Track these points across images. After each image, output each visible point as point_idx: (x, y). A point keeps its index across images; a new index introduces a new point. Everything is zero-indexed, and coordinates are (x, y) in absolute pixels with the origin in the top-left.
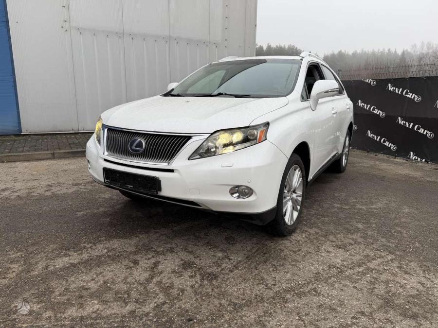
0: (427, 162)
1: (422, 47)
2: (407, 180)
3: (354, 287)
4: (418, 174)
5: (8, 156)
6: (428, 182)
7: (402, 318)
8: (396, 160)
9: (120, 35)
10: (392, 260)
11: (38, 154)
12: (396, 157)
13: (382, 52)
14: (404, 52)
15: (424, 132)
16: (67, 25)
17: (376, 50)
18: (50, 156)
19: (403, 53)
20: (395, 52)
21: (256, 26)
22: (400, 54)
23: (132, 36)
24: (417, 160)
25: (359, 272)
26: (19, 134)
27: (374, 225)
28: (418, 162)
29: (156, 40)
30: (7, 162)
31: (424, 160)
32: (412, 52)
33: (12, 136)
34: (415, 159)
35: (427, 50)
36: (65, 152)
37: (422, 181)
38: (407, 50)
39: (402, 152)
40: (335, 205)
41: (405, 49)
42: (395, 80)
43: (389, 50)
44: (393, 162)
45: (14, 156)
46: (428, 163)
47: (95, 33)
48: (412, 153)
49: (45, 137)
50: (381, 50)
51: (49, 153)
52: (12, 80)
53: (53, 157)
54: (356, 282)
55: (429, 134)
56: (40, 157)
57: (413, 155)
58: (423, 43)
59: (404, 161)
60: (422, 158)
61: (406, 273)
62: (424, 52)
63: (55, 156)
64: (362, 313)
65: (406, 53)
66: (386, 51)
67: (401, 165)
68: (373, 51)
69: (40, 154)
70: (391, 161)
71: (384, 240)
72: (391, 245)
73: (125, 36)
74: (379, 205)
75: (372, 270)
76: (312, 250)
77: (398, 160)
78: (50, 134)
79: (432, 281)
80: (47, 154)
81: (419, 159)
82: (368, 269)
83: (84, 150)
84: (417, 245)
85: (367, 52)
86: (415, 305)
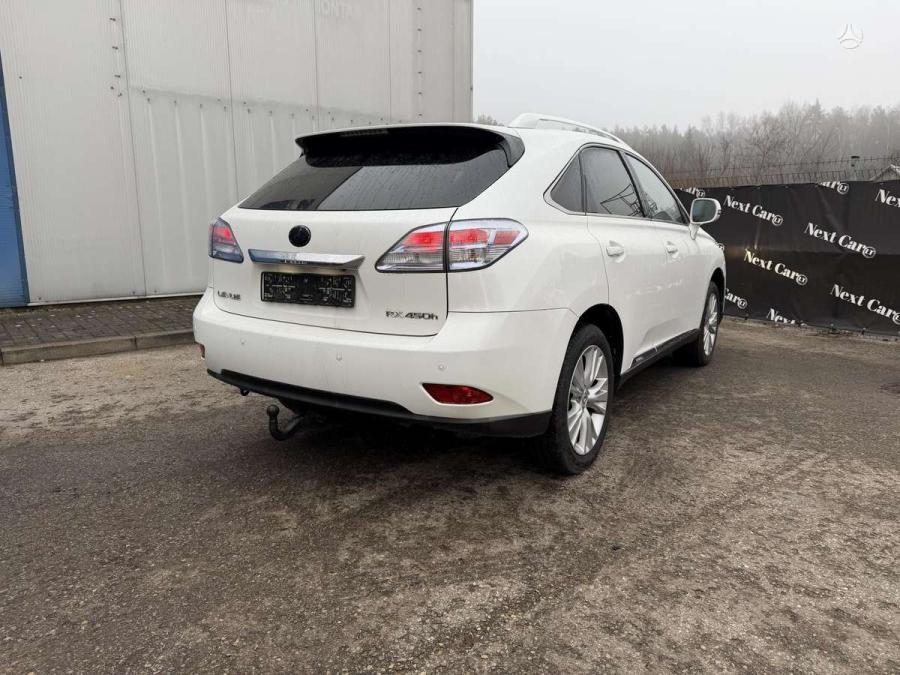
0: (798, 324)
1: (721, 122)
2: (782, 354)
3: (799, 494)
4: (791, 344)
5: (46, 348)
6: (813, 354)
7: (878, 520)
8: (747, 324)
9: (225, 104)
10: (826, 459)
11: (106, 343)
12: (746, 318)
13: (649, 132)
14: (690, 130)
15: (790, 275)
16: (121, 85)
17: (641, 128)
18: (129, 345)
19: (690, 134)
20: (675, 131)
21: (471, 89)
22: (683, 135)
23: (249, 106)
24: (783, 321)
25: (793, 477)
26: (23, 306)
27: (775, 419)
28: (785, 325)
29: (293, 115)
30: (47, 360)
31: (793, 322)
32: (705, 131)
33: (8, 310)
34: (779, 321)
35: (728, 126)
36: (156, 337)
37: (803, 354)
38: (694, 128)
39: (756, 311)
40: (700, 395)
41: (692, 126)
42: (738, 189)
43: (664, 127)
44: (746, 329)
45: (58, 347)
46: (800, 326)
47: (176, 99)
48: (773, 311)
49: (78, 309)
50: (650, 127)
51: (127, 340)
52: (11, 194)
53: (135, 346)
54: (798, 489)
55: (799, 278)
56: (108, 347)
57: (776, 315)
58: (721, 115)
59: (761, 325)
60: (790, 319)
61: (853, 472)
62: (725, 131)
63: (139, 344)
64: (828, 520)
65: (693, 132)
66: (659, 129)
67: (760, 332)
68: (635, 128)
69: (110, 341)
70: (740, 326)
71: (800, 436)
72: (814, 441)
73: (234, 105)
74: (763, 392)
75: (808, 473)
76: (711, 455)
77: (750, 323)
78: (88, 304)
79: (891, 479)
80: (122, 341)
81: (785, 321)
82: (802, 472)
83: (190, 330)
84: (847, 438)
85: (625, 131)
86: (884, 505)
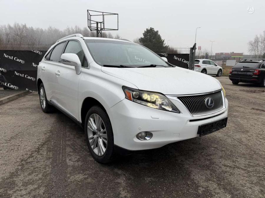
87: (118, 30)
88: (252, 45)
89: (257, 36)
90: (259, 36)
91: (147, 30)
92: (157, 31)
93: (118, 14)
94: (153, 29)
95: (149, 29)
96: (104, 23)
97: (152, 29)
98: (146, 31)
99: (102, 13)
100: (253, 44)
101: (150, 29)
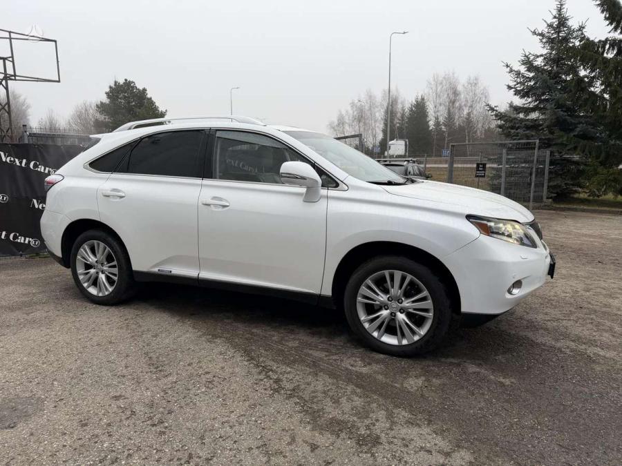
87: (59, 81)
88: (335, 130)
89: (340, 111)
90: (344, 113)
91: (115, 85)
92: (144, 90)
93: (55, 41)
94: (133, 82)
95: (121, 83)
96: (13, 62)
97: (128, 85)
98: (113, 85)
99: (8, 33)
100: (336, 128)
101: (124, 83)
